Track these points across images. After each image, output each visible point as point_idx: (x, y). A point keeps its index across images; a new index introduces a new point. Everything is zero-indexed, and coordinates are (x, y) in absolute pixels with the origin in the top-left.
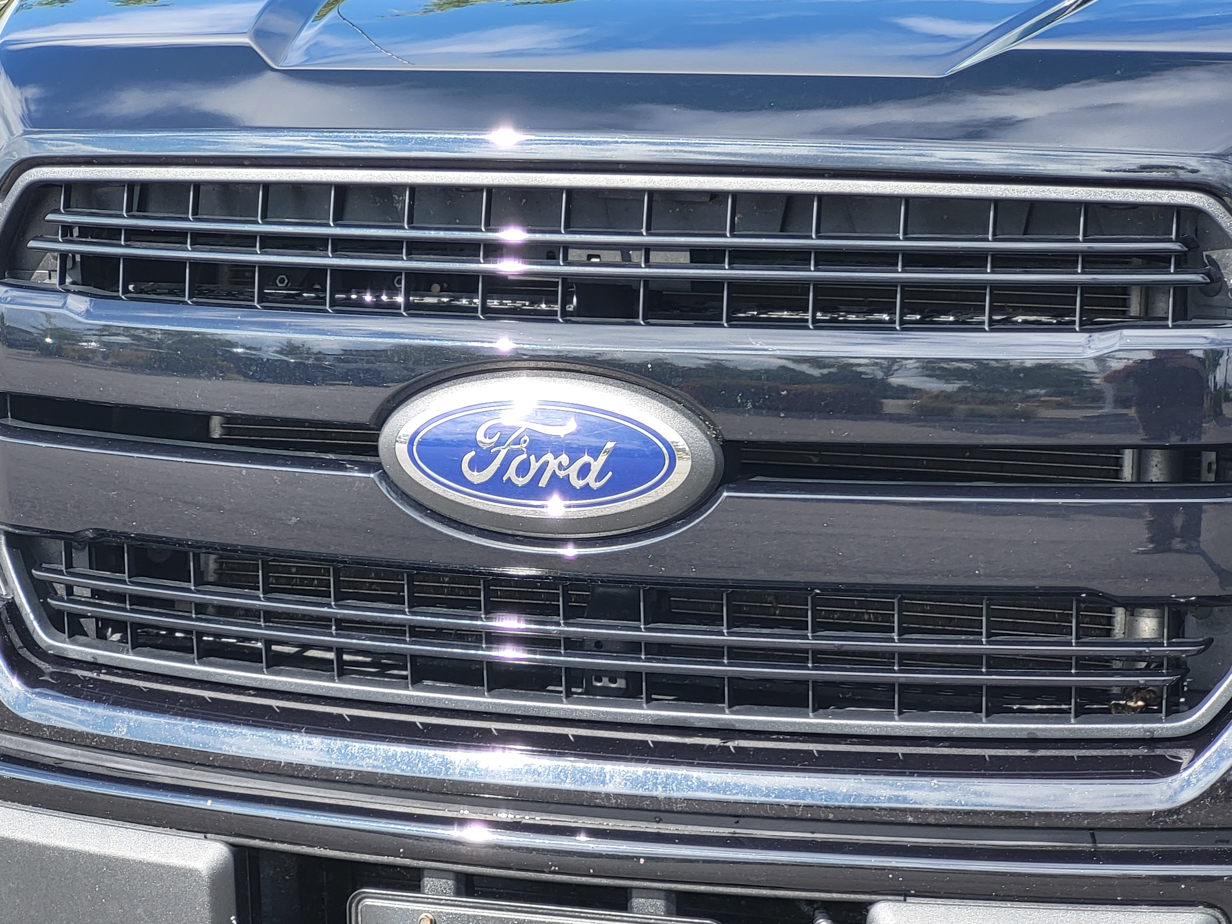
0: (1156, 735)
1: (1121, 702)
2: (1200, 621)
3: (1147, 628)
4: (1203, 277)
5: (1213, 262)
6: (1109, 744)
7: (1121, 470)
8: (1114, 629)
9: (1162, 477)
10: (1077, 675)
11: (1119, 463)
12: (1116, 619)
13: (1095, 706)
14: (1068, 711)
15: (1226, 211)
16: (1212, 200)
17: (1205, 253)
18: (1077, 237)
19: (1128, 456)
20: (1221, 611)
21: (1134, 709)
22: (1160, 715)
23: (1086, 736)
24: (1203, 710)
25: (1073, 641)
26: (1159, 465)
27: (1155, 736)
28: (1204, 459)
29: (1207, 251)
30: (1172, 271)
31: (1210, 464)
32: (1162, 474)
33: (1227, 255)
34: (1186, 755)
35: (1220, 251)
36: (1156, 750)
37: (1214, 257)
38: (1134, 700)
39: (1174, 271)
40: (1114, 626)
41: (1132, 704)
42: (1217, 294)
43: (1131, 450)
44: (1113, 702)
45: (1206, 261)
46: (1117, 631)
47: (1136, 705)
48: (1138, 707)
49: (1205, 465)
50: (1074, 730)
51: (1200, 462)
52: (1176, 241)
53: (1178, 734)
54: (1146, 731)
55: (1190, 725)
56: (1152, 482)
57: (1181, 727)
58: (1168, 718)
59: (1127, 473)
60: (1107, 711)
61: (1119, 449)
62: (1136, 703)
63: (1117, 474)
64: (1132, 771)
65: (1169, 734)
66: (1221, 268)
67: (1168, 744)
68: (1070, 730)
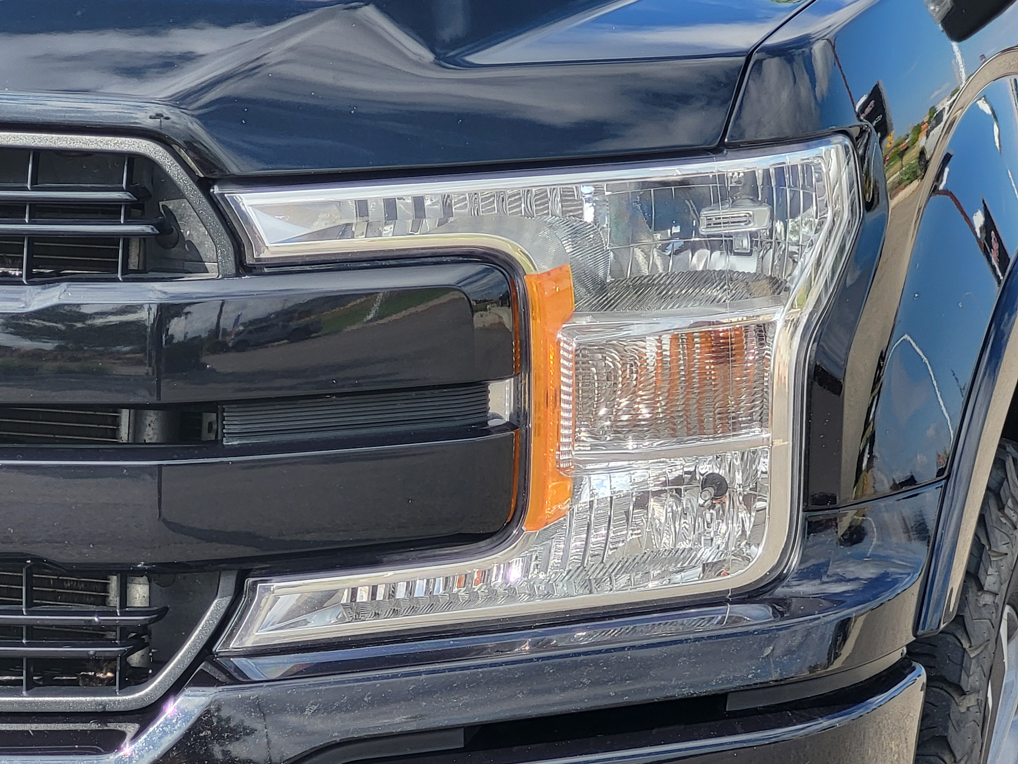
0: (108, 708)
1: (90, 673)
2: (164, 589)
3: (138, 595)
4: (152, 229)
5: (169, 213)
6: (60, 717)
7: (118, 429)
8: (108, 596)
9: (156, 437)
10: (28, 645)
11: (116, 421)
12: (111, 585)
13: (64, 678)
14: (20, 683)
15: (173, 160)
16: (159, 148)
17: (161, 203)
18: (25, 185)
19: (125, 415)
20: (184, 578)
21: (102, 680)
22: (114, 688)
23: (36, 709)
24: (156, 683)
25: (24, 609)
26: (152, 425)
27: (107, 710)
28: (204, 419)
29: (163, 201)
30: (122, 222)
31: (210, 424)
32: (154, 434)
33: (183, 205)
34: (131, 729)
35: (176, 201)
36: (108, 724)
37: (170, 208)
38: (104, 671)
39: (124, 221)
40: (109, 593)
41: (101, 675)
42: (174, 247)
43: (128, 410)
44: (82, 673)
45: (163, 212)
46: (111, 598)
47: (105, 677)
48: (108, 678)
49: (205, 425)
50: (24, 703)
51: (200, 423)
52: (126, 191)
53: (130, 707)
54: (100, 703)
55: (142, 698)
56: (146, 443)
57: (135, 700)
58: (121, 691)
59: (124, 433)
60: (74, 683)
61: (117, 407)
62: (106, 674)
63: (115, 433)
64: (77, 746)
65: (121, 708)
66: (177, 219)
67: (121, 718)
68: (19, 703)
